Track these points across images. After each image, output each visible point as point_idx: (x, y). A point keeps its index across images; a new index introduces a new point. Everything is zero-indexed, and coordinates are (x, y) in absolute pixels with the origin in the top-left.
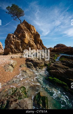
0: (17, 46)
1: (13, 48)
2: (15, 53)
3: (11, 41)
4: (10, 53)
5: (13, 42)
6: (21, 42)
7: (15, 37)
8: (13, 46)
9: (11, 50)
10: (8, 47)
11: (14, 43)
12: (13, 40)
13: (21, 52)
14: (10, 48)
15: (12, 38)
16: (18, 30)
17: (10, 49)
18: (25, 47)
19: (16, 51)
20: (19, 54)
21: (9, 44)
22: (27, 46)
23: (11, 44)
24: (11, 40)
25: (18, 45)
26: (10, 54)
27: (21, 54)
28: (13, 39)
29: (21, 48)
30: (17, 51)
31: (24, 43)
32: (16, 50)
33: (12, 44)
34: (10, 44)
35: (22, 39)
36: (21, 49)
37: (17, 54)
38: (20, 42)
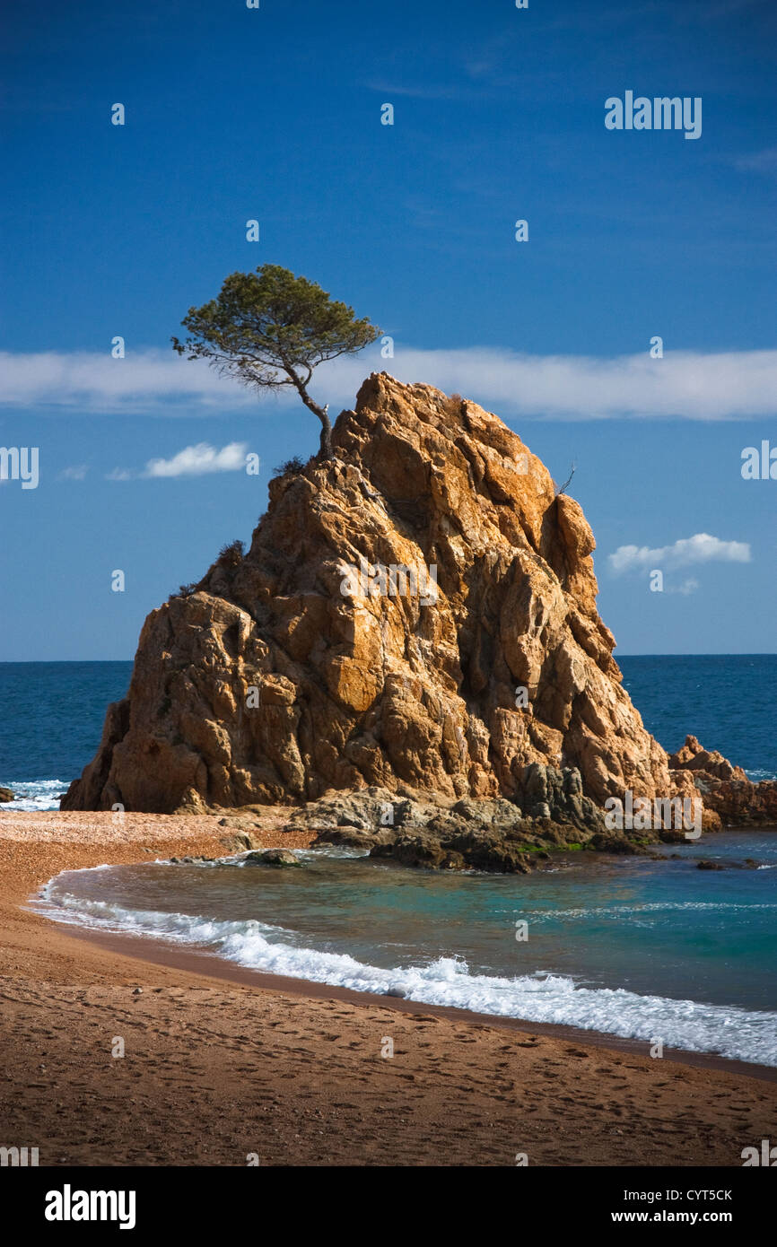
0: (266, 733)
1: (227, 748)
2: (240, 799)
3: (212, 688)
4: (196, 796)
5: (228, 691)
6: (304, 698)
7: (250, 643)
8: (225, 733)
9: (202, 774)
10: (179, 740)
11: (234, 704)
12: (234, 679)
13: (295, 792)
14: (196, 749)
15: (217, 652)
16: (287, 541)
17: (194, 758)
18: (336, 741)
19: (248, 785)
20: (277, 810)
21: (185, 714)
22: (359, 732)
23: (205, 709)
24: (212, 673)
25: (273, 724)
26: (193, 803)
27: (287, 814)
28: (228, 660)
29: (302, 752)
30: (255, 781)
31: (332, 710)
32: (248, 775)
33: (218, 707)
34: (200, 714)
35: (317, 657)
36: (299, 766)
37: (259, 807)
38: (292, 698)
